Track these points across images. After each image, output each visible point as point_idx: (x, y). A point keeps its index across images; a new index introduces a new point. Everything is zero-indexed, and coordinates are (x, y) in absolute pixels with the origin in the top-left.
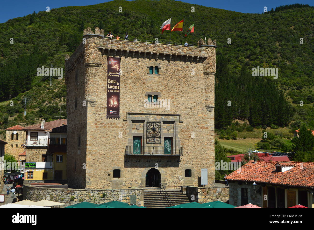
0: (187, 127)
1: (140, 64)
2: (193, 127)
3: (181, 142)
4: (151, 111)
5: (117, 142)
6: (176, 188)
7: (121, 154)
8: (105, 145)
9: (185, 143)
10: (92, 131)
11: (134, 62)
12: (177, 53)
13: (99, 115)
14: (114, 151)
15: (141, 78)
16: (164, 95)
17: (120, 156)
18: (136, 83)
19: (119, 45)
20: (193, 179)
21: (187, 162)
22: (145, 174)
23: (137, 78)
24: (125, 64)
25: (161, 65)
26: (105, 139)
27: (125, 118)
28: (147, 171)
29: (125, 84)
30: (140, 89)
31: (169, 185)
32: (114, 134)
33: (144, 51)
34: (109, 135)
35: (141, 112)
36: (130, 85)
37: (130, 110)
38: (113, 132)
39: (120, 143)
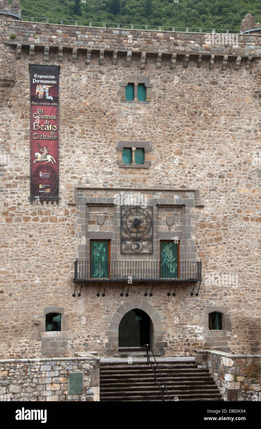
0: (213, 218)
1: (103, 78)
2: (226, 217)
3: (198, 251)
4: (129, 184)
5: (54, 253)
6: (188, 353)
7: (62, 280)
8: (27, 260)
9: (207, 253)
11: (89, 75)
12: (190, 52)
13: (13, 193)
14: (48, 273)
15: (106, 111)
16: (159, 146)
17: (61, 283)
18: (95, 121)
19: (54, 37)
20: (228, 334)
21: (213, 295)
22: (118, 322)
23: (96, 112)
24: (70, 81)
25: (152, 81)
26: (27, 246)
27: (71, 199)
28: (122, 317)
29: (71, 125)
30: (104, 135)
31: (171, 347)
32: (47, 235)
33: (111, 50)
34: (35, 238)
35: (108, 187)
36: (82, 126)
37: (83, 181)
38: (46, 230)
39: (61, 254)
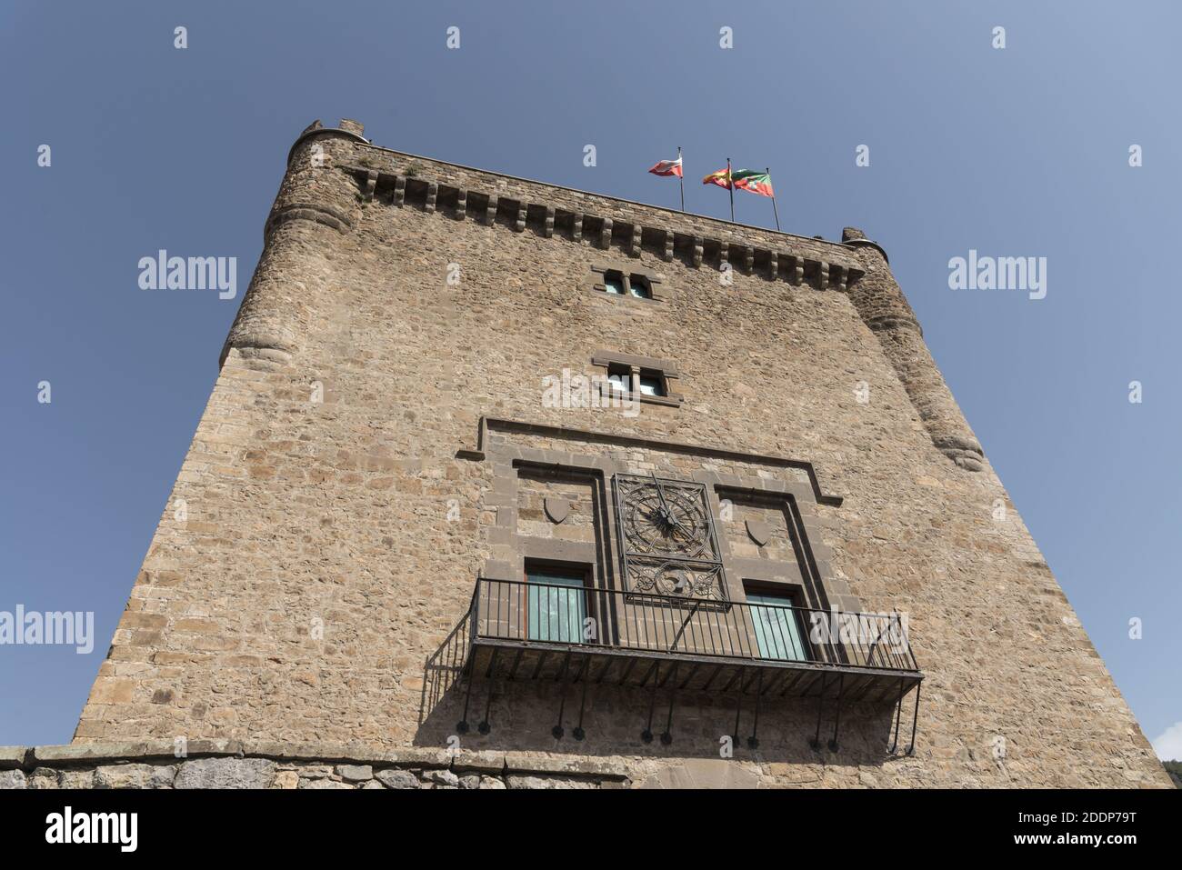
0: (876, 532)
1: (553, 254)
2: (908, 533)
5: (401, 577)
7: (422, 668)
10: (208, 495)
12: (728, 241)
13: (293, 411)
14: (370, 639)
15: (563, 300)
16: (695, 373)
17: (412, 681)
19: (450, 177)
23: (540, 298)
25: (659, 275)
26: (306, 551)
27: (468, 444)
30: (560, 336)
32: (382, 526)
33: (570, 211)
34: (340, 528)
35: (577, 429)
36: (504, 314)
37: (505, 409)
38: (380, 512)
39: (422, 583)
